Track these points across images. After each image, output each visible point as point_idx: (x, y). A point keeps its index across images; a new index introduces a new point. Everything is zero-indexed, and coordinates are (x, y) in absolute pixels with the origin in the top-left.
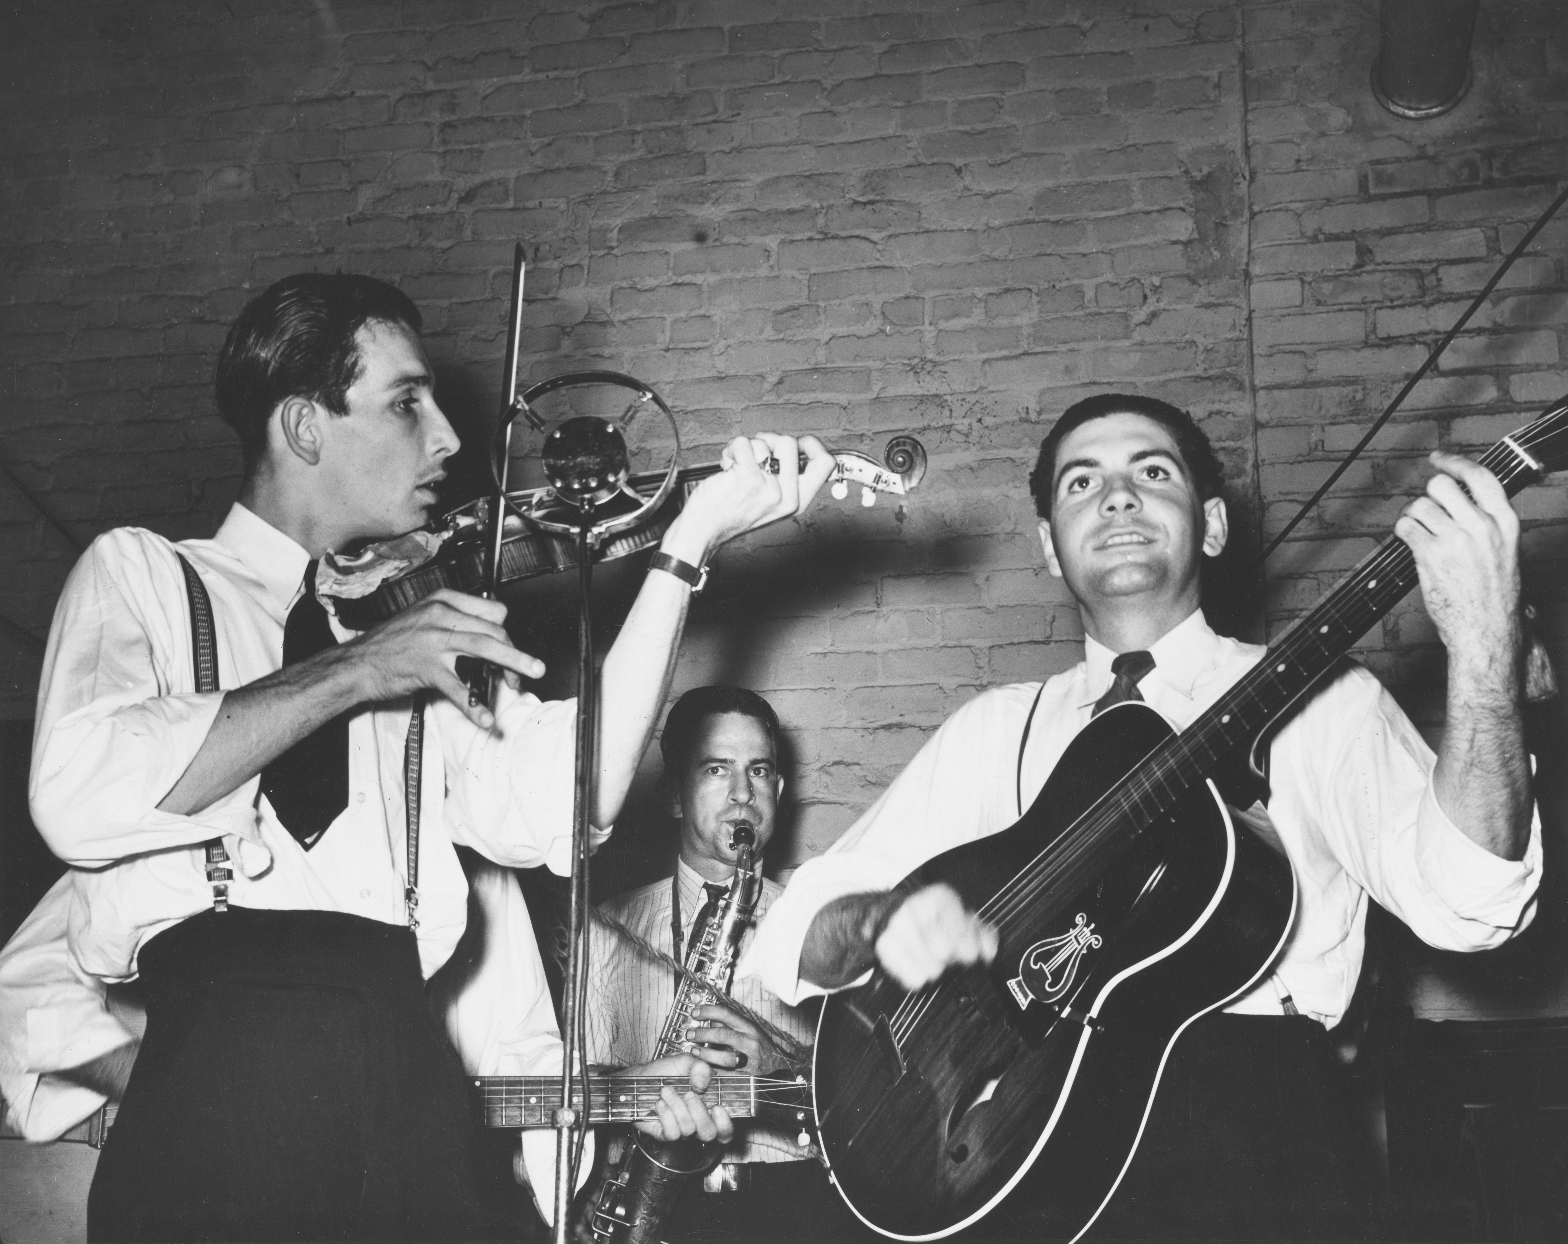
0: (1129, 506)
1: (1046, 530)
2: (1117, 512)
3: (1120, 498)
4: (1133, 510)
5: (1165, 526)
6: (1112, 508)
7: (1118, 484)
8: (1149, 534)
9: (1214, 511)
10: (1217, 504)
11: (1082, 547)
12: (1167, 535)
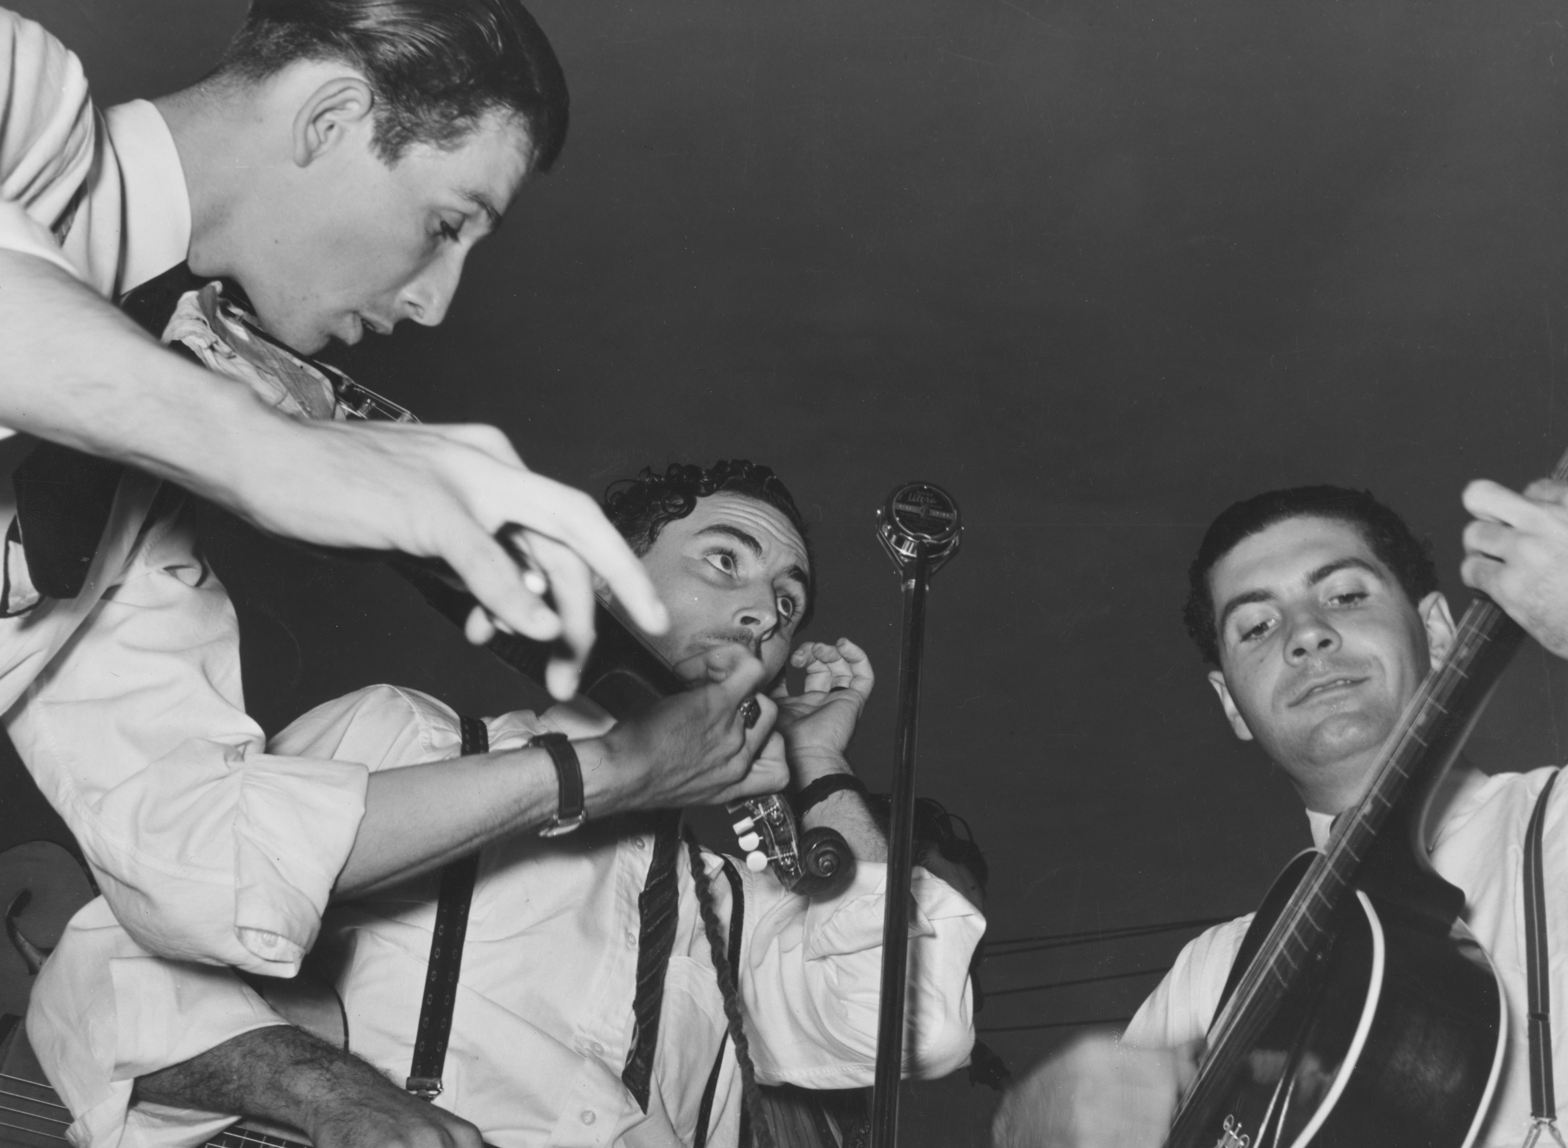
0: (1324, 643)
1: (1221, 684)
2: (1309, 655)
3: (1309, 637)
4: (1332, 648)
5: (1376, 658)
6: (1299, 652)
7: (1302, 617)
8: (1357, 674)
9: (1434, 612)
10: (1436, 602)
11: (1273, 706)
12: (1381, 667)
